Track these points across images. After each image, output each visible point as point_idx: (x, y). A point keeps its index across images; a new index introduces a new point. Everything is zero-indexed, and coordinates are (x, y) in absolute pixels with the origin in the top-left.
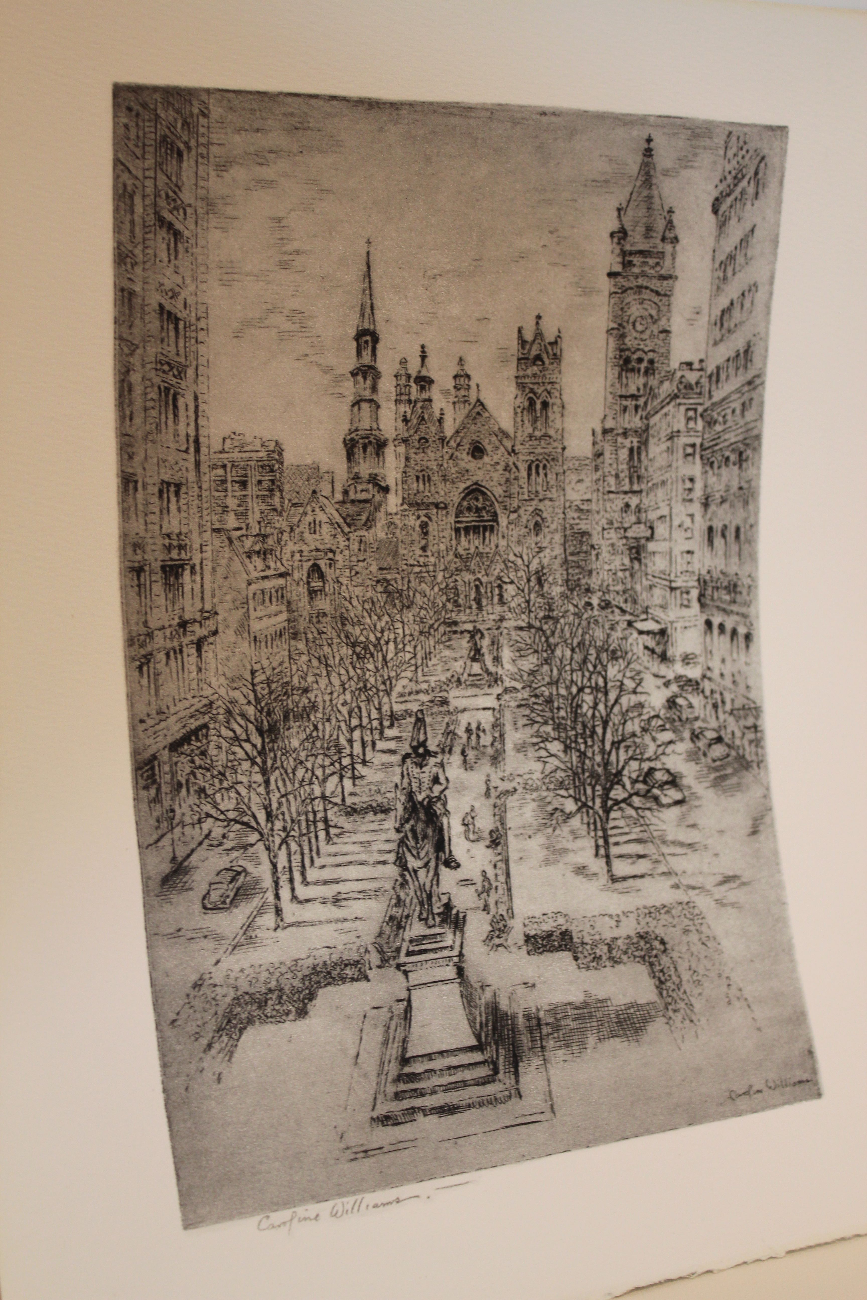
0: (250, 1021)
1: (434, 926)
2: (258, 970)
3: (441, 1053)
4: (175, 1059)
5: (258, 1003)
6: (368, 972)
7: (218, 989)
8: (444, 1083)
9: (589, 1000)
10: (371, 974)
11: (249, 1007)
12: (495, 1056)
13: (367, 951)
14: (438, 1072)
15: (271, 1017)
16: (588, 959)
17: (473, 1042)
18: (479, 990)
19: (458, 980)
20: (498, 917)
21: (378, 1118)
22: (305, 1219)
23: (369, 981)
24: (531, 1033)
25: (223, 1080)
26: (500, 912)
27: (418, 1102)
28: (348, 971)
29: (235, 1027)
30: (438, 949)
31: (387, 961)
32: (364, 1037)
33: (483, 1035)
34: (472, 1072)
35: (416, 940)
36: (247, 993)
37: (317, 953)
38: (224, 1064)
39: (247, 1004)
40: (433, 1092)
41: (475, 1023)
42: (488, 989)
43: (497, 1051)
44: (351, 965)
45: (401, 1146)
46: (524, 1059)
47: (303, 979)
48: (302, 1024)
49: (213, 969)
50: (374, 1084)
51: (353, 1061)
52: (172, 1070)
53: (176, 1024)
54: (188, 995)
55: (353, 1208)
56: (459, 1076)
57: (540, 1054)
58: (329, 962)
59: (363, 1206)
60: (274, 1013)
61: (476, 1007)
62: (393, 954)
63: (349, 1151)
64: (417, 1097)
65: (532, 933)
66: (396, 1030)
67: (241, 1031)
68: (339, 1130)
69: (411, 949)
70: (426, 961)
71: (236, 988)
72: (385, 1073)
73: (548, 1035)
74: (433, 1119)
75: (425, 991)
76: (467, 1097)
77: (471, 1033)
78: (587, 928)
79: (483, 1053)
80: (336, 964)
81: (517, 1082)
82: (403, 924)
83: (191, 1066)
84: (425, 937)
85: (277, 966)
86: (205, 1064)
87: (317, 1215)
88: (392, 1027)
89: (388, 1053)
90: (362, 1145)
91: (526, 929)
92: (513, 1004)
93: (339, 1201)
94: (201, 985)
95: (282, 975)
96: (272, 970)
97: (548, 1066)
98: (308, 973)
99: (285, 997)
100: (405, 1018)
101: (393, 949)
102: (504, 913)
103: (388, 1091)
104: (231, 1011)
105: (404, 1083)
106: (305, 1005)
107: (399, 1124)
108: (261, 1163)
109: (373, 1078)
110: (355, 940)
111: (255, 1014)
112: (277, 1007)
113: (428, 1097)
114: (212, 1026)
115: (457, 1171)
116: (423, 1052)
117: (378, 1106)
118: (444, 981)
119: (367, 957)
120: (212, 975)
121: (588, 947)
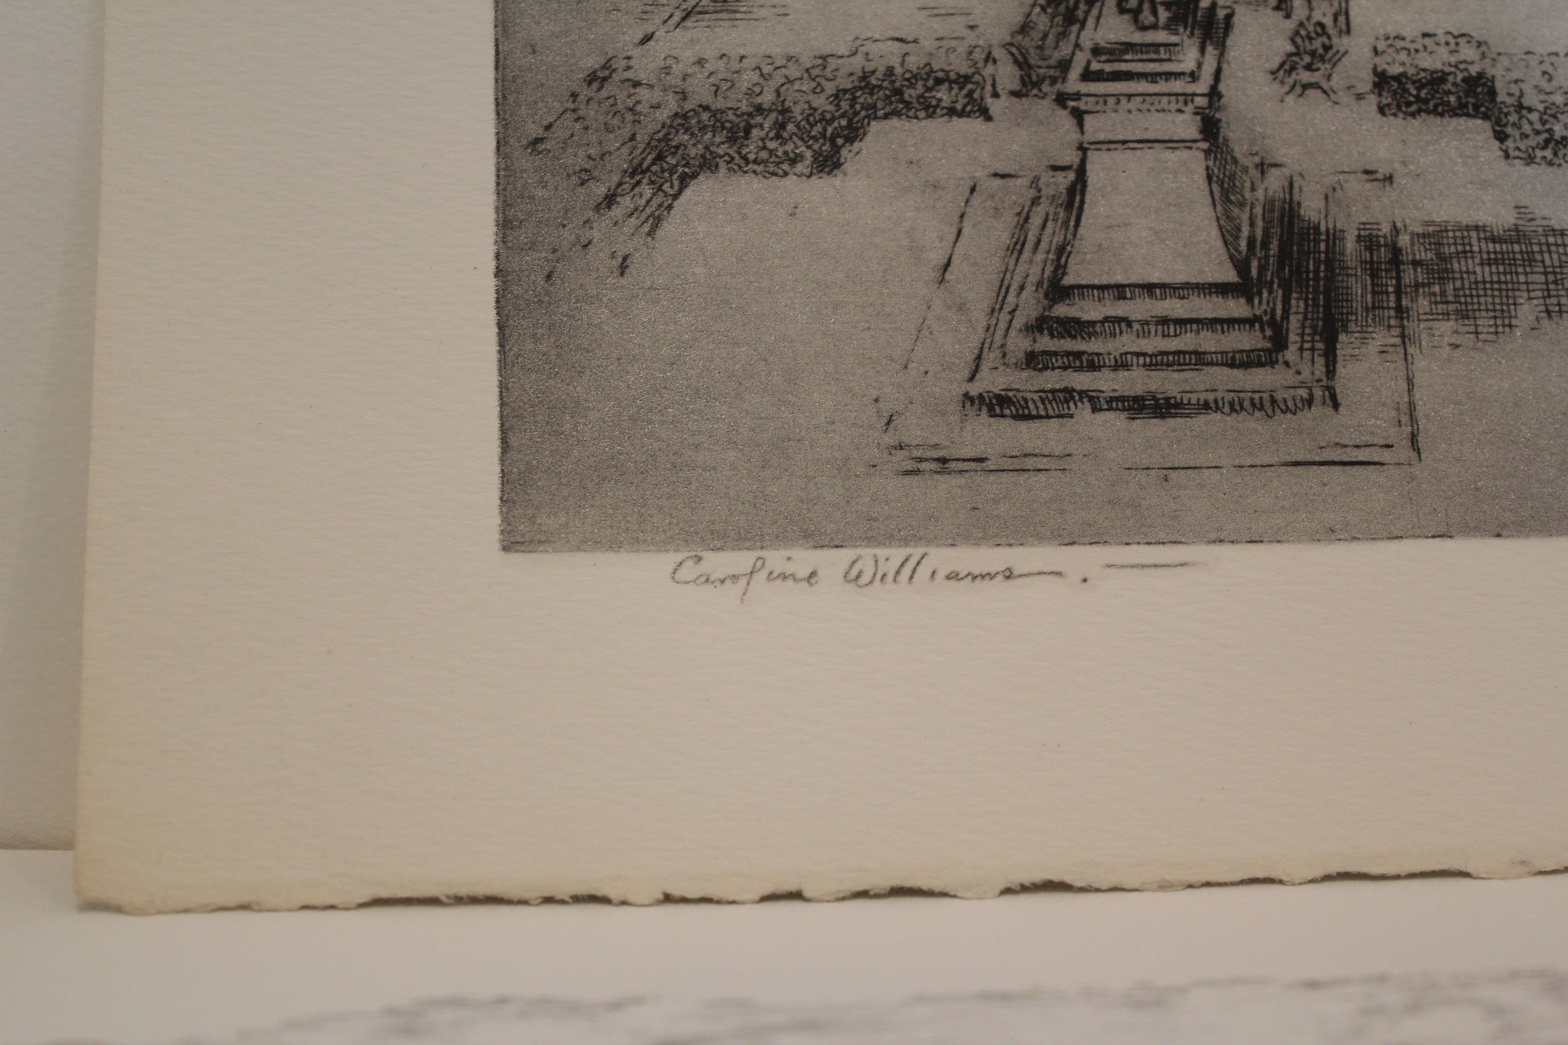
0: (708, 164)
1: (1154, 27)
2: (735, 65)
3: (1149, 288)
4: (530, 214)
5: (730, 130)
6: (989, 101)
7: (643, 93)
8: (1149, 350)
9: (1529, 228)
10: (995, 106)
11: (709, 135)
12: (1279, 312)
13: (989, 58)
14: (1136, 326)
15: (755, 162)
16: (1532, 142)
17: (1230, 276)
18: (1253, 172)
19: (1205, 145)
20: (1311, 28)
21: (981, 396)
22: (784, 577)
23: (989, 118)
24: (1372, 276)
25: (632, 270)
26: (1317, 16)
27: (1081, 380)
28: (943, 95)
29: (672, 170)
30: (1160, 74)
31: (1037, 84)
32: (966, 231)
33: (1255, 264)
34: (1219, 337)
35: (1110, 52)
36: (706, 108)
37: (874, 49)
38: (638, 240)
39: (703, 128)
40: (1121, 364)
41: (1237, 238)
42: (1273, 171)
43: (1286, 301)
44: (951, 82)
45: (1030, 463)
46: (1352, 327)
47: (836, 96)
48: (823, 185)
49: (636, 52)
50: (980, 330)
51: (935, 275)
52: (522, 236)
53: (541, 147)
54: (574, 96)
55: (898, 573)
56: (1187, 341)
57: (1393, 322)
58: (899, 70)
59: (924, 571)
60: (764, 155)
61: (1241, 205)
62: (1052, 72)
63: (900, 454)
64: (1081, 369)
65: (1395, 70)
66: (1044, 226)
67: (685, 181)
68: (886, 407)
69: (1095, 66)
70: (1129, 96)
71: (684, 96)
72: (1007, 308)
73: (1417, 286)
74: (1115, 420)
75: (1120, 156)
76: (1202, 387)
77: (1225, 256)
78: (1535, 76)
79: (1250, 301)
80: (915, 76)
81: (1331, 372)
82: (1080, 14)
83: (566, 233)
84: (1129, 47)
85: (779, 63)
86: (596, 234)
87: (813, 574)
88: (1036, 221)
89: (1021, 269)
90: (936, 446)
91: (1377, 60)
92: (1334, 209)
93: (867, 553)
94: (605, 79)
95: (791, 82)
96: (766, 69)
97: (1411, 350)
98: (849, 86)
99: (790, 127)
100: (1069, 206)
101: (1052, 62)
102: (1328, 21)
103: (1010, 346)
104: (666, 139)
105: (1052, 336)
106: (837, 149)
107: (1029, 417)
108: (697, 447)
109: (980, 317)
110: (965, 32)
111: (720, 151)
112: (772, 145)
113: (1106, 372)
114: (620, 161)
115: (1162, 536)
116: (1105, 280)
117: (985, 371)
118: (1170, 143)
119: (989, 70)
120: (632, 63)
121: (1534, 117)
